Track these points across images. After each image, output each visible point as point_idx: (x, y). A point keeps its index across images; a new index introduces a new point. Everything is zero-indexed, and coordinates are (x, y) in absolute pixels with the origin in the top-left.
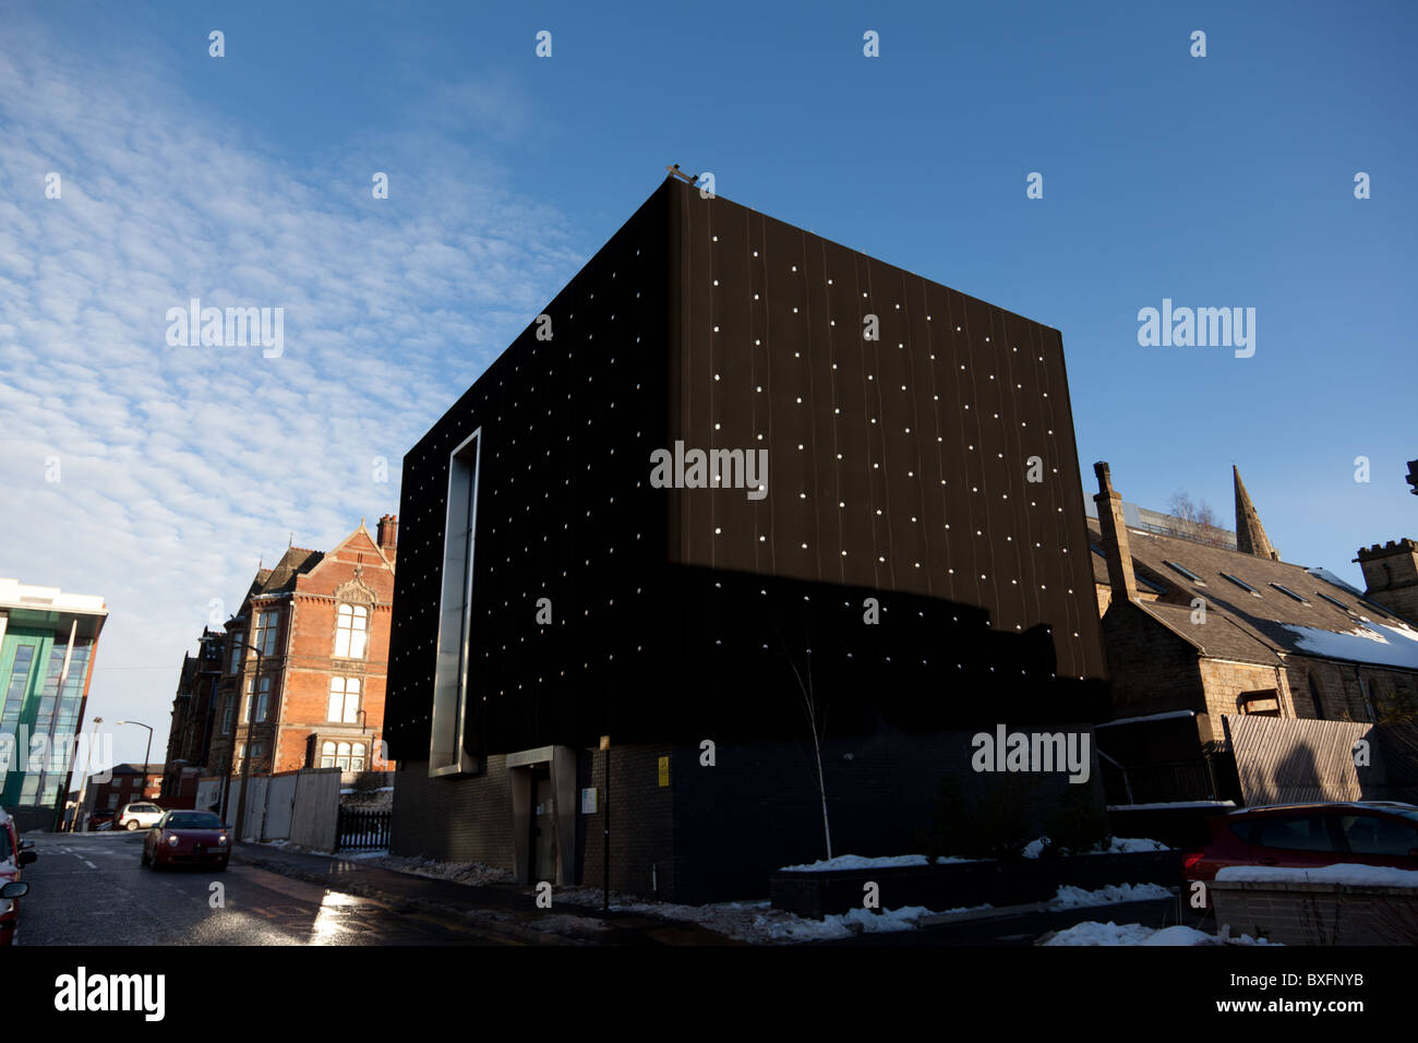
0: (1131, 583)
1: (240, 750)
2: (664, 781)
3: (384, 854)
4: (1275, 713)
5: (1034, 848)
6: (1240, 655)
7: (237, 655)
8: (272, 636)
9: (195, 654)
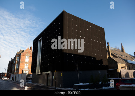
0: (111, 55)
1: (15, 71)
2: (62, 75)
3: (31, 82)
4: (125, 69)
5: (100, 83)
6: (122, 63)
7: (15, 61)
8: (19, 59)
9: (10, 61)
